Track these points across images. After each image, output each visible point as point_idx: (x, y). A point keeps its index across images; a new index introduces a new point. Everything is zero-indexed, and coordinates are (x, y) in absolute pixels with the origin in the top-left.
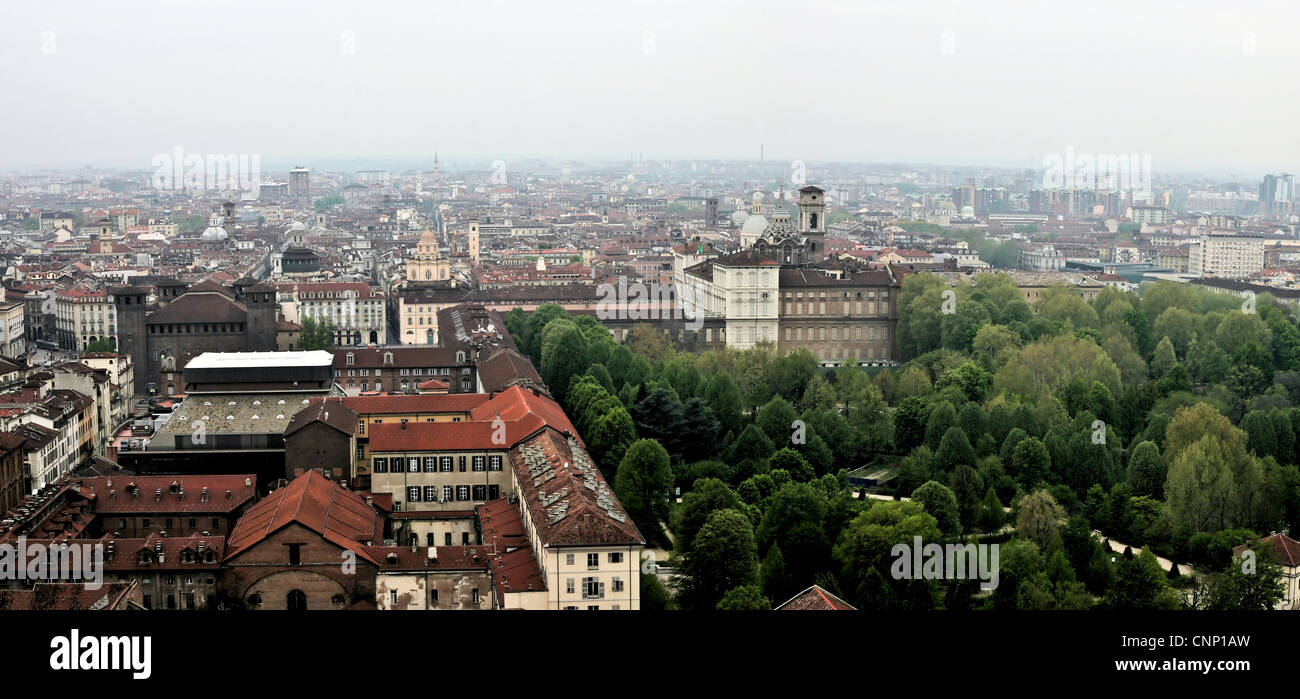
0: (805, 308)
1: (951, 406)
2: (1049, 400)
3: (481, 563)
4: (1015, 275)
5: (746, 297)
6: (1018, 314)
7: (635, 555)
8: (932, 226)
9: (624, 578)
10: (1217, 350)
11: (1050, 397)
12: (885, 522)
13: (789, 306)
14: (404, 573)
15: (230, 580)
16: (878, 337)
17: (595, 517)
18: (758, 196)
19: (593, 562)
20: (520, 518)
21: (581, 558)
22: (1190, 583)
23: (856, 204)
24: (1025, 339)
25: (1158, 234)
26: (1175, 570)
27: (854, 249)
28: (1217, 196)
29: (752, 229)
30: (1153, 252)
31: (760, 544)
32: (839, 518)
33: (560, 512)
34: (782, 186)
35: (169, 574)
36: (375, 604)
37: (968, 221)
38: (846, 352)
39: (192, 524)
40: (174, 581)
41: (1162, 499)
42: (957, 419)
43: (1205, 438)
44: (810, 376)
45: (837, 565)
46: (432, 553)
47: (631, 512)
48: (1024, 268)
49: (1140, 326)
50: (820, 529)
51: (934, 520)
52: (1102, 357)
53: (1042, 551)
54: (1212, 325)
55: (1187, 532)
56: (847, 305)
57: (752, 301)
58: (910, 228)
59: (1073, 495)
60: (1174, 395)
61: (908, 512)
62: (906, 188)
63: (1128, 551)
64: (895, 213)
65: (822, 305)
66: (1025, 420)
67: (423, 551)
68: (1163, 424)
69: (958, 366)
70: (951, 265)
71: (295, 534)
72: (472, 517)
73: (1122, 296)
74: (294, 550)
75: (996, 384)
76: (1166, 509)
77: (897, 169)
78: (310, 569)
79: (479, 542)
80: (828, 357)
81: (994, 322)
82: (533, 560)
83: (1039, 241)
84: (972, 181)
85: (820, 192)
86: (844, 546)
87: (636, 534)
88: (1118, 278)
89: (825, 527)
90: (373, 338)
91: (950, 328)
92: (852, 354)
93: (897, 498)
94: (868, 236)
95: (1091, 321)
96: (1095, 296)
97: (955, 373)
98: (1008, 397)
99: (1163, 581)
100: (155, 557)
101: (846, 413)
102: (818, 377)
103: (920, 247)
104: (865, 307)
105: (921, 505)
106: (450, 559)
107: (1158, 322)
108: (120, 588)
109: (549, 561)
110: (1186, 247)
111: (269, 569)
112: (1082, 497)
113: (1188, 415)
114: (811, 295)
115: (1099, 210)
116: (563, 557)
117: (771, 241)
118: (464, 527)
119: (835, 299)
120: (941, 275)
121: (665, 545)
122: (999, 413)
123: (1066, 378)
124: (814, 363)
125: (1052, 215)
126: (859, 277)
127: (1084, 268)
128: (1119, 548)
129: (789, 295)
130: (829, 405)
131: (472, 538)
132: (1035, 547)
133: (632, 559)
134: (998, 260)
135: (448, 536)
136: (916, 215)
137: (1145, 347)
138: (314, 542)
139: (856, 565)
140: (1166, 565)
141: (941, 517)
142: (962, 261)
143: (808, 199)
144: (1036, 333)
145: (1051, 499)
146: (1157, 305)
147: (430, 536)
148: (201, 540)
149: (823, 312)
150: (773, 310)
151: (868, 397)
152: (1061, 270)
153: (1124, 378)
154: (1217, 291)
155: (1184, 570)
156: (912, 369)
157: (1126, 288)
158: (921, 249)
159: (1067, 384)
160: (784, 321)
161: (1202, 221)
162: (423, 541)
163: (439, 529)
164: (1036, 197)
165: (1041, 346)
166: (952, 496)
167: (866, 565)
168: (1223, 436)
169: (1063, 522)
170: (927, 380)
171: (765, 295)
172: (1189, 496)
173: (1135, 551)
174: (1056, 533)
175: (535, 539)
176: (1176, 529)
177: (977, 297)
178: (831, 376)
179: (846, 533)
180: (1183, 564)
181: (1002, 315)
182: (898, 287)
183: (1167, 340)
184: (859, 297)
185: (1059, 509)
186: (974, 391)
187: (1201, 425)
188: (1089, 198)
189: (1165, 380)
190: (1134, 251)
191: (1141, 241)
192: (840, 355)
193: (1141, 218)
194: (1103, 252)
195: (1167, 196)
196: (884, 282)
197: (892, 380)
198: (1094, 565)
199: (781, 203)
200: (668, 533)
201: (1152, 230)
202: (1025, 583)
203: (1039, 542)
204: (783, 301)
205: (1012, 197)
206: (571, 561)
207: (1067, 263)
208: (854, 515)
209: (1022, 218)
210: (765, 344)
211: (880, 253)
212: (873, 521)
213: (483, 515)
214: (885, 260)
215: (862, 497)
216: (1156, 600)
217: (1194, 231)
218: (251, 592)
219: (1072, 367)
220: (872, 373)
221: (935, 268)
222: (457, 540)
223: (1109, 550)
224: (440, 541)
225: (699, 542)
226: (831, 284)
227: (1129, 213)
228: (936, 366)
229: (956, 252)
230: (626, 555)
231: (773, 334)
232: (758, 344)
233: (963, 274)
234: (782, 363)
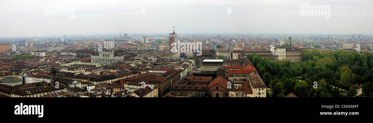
0: (289, 54)
1: (310, 68)
2: (324, 67)
3: (244, 90)
4: (318, 49)
5: (281, 53)
6: (319, 54)
7: (266, 89)
8: (307, 42)
9: (264, 92)
10: (347, 59)
11: (324, 66)
12: (301, 84)
13: (287, 54)
14: (233, 91)
15: (208, 92)
16: (300, 58)
17: (260, 83)
18: (283, 39)
19: (259, 90)
20: (249, 84)
21: (258, 89)
22: (344, 92)
23: (296, 40)
24: (320, 58)
25: (338, 43)
26: (342, 90)
27: (296, 46)
28: (346, 37)
29: (282, 43)
30: (338, 45)
31: (283, 87)
32: (294, 84)
33: (255, 83)
34: (286, 37)
35: (199, 91)
36: (229, 96)
37: (312, 42)
38: (295, 60)
39: (203, 83)
40: (200, 92)
41: (340, 80)
42: (311, 69)
43: (346, 71)
44: (290, 64)
45: (294, 90)
46: (237, 88)
47: (265, 83)
48: (320, 48)
49: (336, 56)
50: (292, 85)
51: (308, 84)
52: (331, 60)
53: (323, 88)
54: (346, 55)
55: (344, 85)
56: (295, 54)
57: (282, 53)
58: (304, 43)
59: (327, 80)
60: (341, 65)
61: (304, 83)
62: (303, 37)
63: (335, 88)
64: (302, 41)
66: (320, 69)
67: (235, 88)
68: (340, 69)
69: (311, 62)
70: (310, 48)
71: (217, 85)
72: (242, 83)
73: (334, 52)
74: (217, 88)
75: (316, 64)
76: (341, 82)
77: (302, 35)
78: (219, 90)
79: (243, 87)
80: (293, 61)
81: (316, 56)
82: (251, 90)
83: (322, 44)
84: (312, 36)
85: (291, 38)
86: (295, 87)
87: (266, 86)
88: (333, 49)
89: (293, 85)
90: (229, 58)
91: (310, 57)
92: (296, 60)
93: (303, 81)
94: (298, 44)
95: (330, 55)
96: (330, 52)
97: (310, 63)
98: (318, 66)
99: (340, 92)
100: (198, 88)
101: (295, 69)
102: (291, 64)
103: (305, 45)
104: (298, 54)
105: (306, 82)
106: (239, 89)
107: (339, 55)
108: (192, 92)
109: (254, 90)
110: (342, 45)
111: (214, 90)
112: (329, 80)
113: (343, 68)
114: (290, 52)
115: (330, 40)
116: (255, 89)
117: (284, 45)
118: (241, 85)
119: (293, 53)
120: (308, 49)
121: (270, 88)
122: (317, 69)
123: (326, 63)
124: (290, 62)
125: (324, 41)
126: (297, 50)
127: (328, 48)
128: (334, 87)
130: (293, 68)
131: (242, 86)
132: (322, 87)
133: (265, 90)
134: (316, 47)
135: (239, 86)
136: (305, 41)
137: (337, 59)
138: (220, 86)
139: (297, 90)
140: (341, 89)
141: (309, 83)
142: (311, 47)
143: (290, 39)
144: (322, 57)
145: (324, 80)
146: (338, 53)
147: (237, 86)
148: (204, 86)
149: (292, 55)
150: (285, 54)
151: (298, 66)
152: (325, 48)
153: (334, 63)
154: (347, 51)
155: (343, 90)
156: (304, 62)
157: (334, 51)
158: (305, 46)
159: (326, 64)
160: (286, 56)
161: (344, 41)
162: (235, 87)
163: (238, 85)
164: (321, 38)
165: (322, 59)
166: (310, 80)
167: (298, 90)
168: (348, 71)
169: (326, 84)
170: (306, 64)
171: (284, 52)
172: (344, 80)
173: (336, 88)
174: (325, 85)
175: (251, 86)
176: (342, 84)
177: (313, 52)
178: (293, 63)
179: (295, 86)
180: (343, 89)
181: (317, 54)
182: (302, 51)
183: (340, 58)
184: (297, 52)
185: (325, 82)
186: (313, 65)
187: (345, 70)
188: (329, 38)
189: (340, 63)
190: (335, 45)
191: (336, 44)
192: (294, 60)
193: (336, 41)
194: (331, 46)
195: (339, 38)
196: (301, 50)
197: (301, 64)
198: (331, 90)
199: (286, 40)
200: (270, 86)
201: (337, 42)
202: (321, 93)
203: (323, 87)
204: (286, 53)
205: (318, 38)
206: (256, 90)
208: (296, 83)
209: (319, 41)
210: (284, 59)
211: (300, 46)
212: (299, 84)
213: (244, 83)
214: (300, 47)
215: (298, 81)
216: (339, 94)
217: (343, 42)
218: (211, 93)
219: (327, 62)
220: (299, 63)
221: (307, 48)
222: (240, 87)
223: (333, 87)
224: (238, 87)
225: (275, 87)
226: (293, 51)
227: (334, 40)
228: (308, 62)
229: (310, 46)
230: (264, 89)
231: (285, 58)
232: (283, 59)
233: (311, 49)
234: (286, 62)
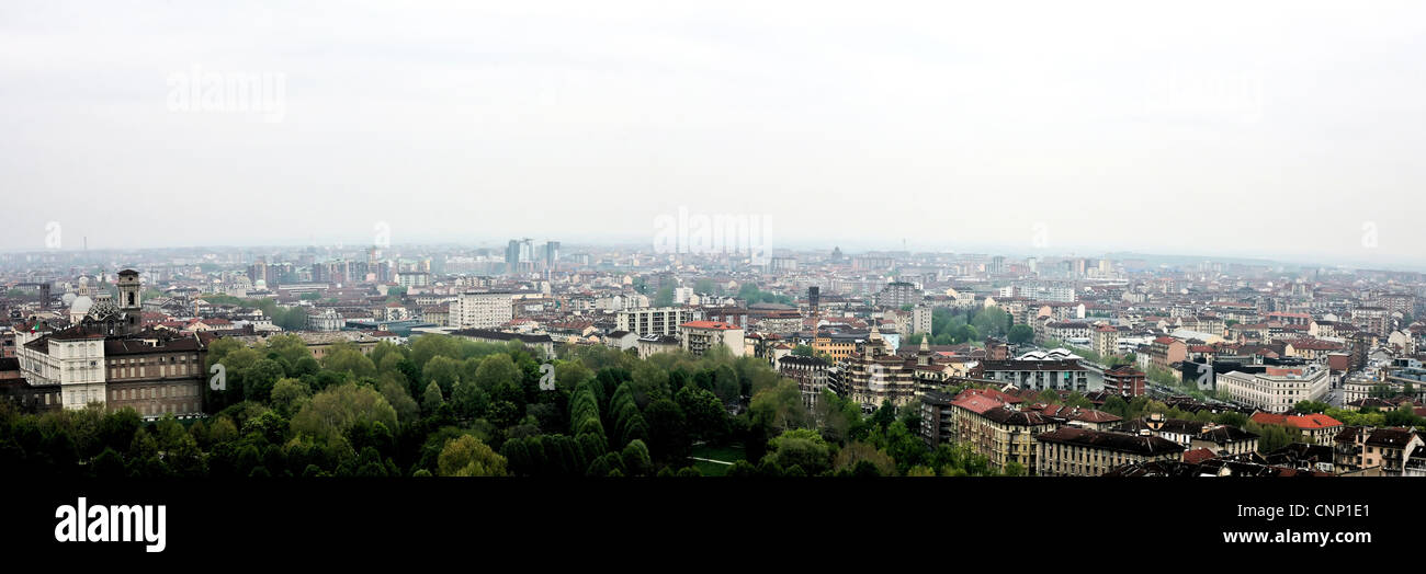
0: (128, 372)
1: (255, 449)
2: (338, 438)
4: (302, 336)
5: (77, 365)
6: (305, 369)
8: (231, 298)
10: (477, 389)
11: (338, 436)
13: (114, 371)
16: (190, 394)
18: (83, 280)
23: (166, 283)
24: (315, 389)
25: (422, 295)
27: (167, 320)
28: (470, 260)
29: (80, 308)
30: (418, 310)
34: (104, 271)
37: (262, 292)
38: (164, 407)
42: (261, 459)
43: (471, 464)
44: (135, 428)
48: (310, 329)
49: (411, 373)
52: (380, 400)
54: (471, 369)
56: (162, 368)
57: (82, 368)
58: (213, 301)
60: (443, 430)
62: (207, 267)
64: (199, 288)
65: (142, 369)
66: (318, 457)
68: (436, 454)
69: (259, 414)
70: (249, 330)
73: (395, 349)
75: (292, 429)
77: (200, 251)
80: (149, 412)
81: (288, 377)
83: (322, 306)
84: (263, 259)
85: (136, 274)
88: (390, 333)
91: (251, 382)
92: (169, 409)
94: (177, 309)
95: (368, 371)
96: (372, 349)
97: (257, 421)
98: (303, 439)
101: (166, 458)
102: (141, 430)
103: (222, 316)
104: (178, 369)
107: (426, 369)
110: (447, 304)
113: (455, 446)
114: (132, 361)
115: (371, 277)
117: (96, 317)
119: (153, 364)
120: (241, 339)
122: (296, 452)
123: (351, 420)
124: (137, 418)
125: (332, 284)
126: (173, 344)
127: (362, 326)
129: (114, 362)
130: (152, 453)
134: (290, 323)
136: (217, 290)
137: (416, 389)
142: (258, 326)
143: (125, 280)
144: (323, 383)
146: (424, 354)
149: (142, 375)
150: (101, 376)
151: (185, 444)
152: (342, 330)
153: (400, 418)
154: (474, 340)
156: (220, 419)
157: (397, 342)
158: (224, 318)
159: (352, 425)
160: (110, 384)
161: (459, 282)
164: (317, 269)
165: (328, 394)
168: (486, 462)
170: (233, 427)
171: (94, 363)
177: (273, 356)
178: (152, 427)
181: (294, 370)
182: (205, 351)
183: (434, 383)
184: (173, 361)
186: (276, 433)
187: (468, 452)
188: (361, 268)
189: (435, 417)
190: (402, 310)
191: (408, 301)
192: (159, 411)
193: (407, 282)
194: (377, 312)
195: (428, 262)
196: (196, 348)
197: (204, 429)
199: (103, 285)
201: (417, 292)
204: (109, 367)
205: (297, 270)
207: (347, 323)
209: (307, 287)
210: (95, 404)
211: (188, 323)
214: (193, 328)
217: (452, 291)
219: (355, 411)
220: (187, 424)
221: (236, 333)
226: (148, 351)
227: (397, 279)
228: (240, 416)
229: (252, 318)
231: (102, 396)
232: (89, 405)
233: (259, 337)
234: (110, 419)
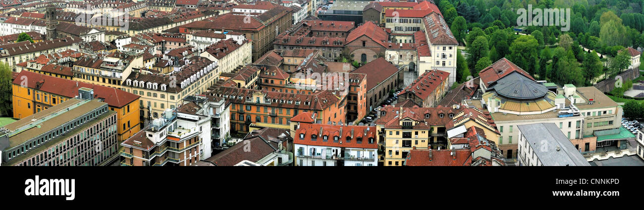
3: (414, 48)
7: (456, 48)
9: (452, 54)
12: (524, 41)
14: (393, 50)
15: (346, 49)
17: (445, 37)
19: (444, 49)
20: (425, 36)
21: (441, 48)
22: (606, 60)
26: (602, 57)
31: (490, 46)
32: (511, 40)
33: (436, 35)
35: (330, 47)
36: (385, 58)
39: (337, 34)
40: (330, 50)
41: (599, 37)
43: (611, 20)
45: (510, 53)
46: (401, 45)
47: (455, 36)
50: (506, 42)
51: (537, 41)
53: (566, 50)
55: (605, 46)
59: (575, 35)
60: (602, 9)
61: (530, 38)
63: (589, 51)
67: (399, 44)
68: (599, 17)
71: (364, 38)
72: (413, 36)
74: (364, 43)
76: (600, 40)
78: (368, 48)
79: (414, 42)
82: (428, 48)
86: (512, 47)
87: (456, 42)
89: (508, 42)
93: (527, 35)
99: (599, 59)
100: (326, 43)
101: (514, 11)
102: (507, 1)
105: (534, 37)
106: (406, 47)
108: (316, 51)
109: (433, 48)
111: (357, 48)
112: (577, 36)
113: (606, 14)
116: (436, 47)
118: (410, 38)
121: (464, 45)
128: (587, 50)
131: (412, 41)
132: (563, 49)
133: (455, 48)
135: (406, 40)
138: (369, 41)
139: (516, 53)
140: (599, 55)
141: (539, 40)
145: (569, 36)
147: (401, 40)
148: (339, 39)
153: (589, 4)
155: (604, 57)
162: (399, 42)
163: (403, 39)
166: (542, 34)
167: (518, 53)
168: (615, 20)
169: (572, 42)
172: (606, 37)
173: (591, 51)
174: (570, 45)
175: (429, 42)
176: (602, 45)
179: (513, 43)
180: (604, 55)
185: (571, 39)
186: (549, 6)
187: (610, 17)
189: (600, 5)
198: (580, 55)
200: (465, 42)
202: (561, 59)
203: (565, 48)
206: (438, 49)
208: (516, 39)
212: (520, 41)
213: (415, 35)
215: (518, 34)
216: (596, 65)
218: (352, 53)
222: (408, 42)
223: (584, 50)
224: (403, 42)
225: (473, 45)
230: (453, 47)
